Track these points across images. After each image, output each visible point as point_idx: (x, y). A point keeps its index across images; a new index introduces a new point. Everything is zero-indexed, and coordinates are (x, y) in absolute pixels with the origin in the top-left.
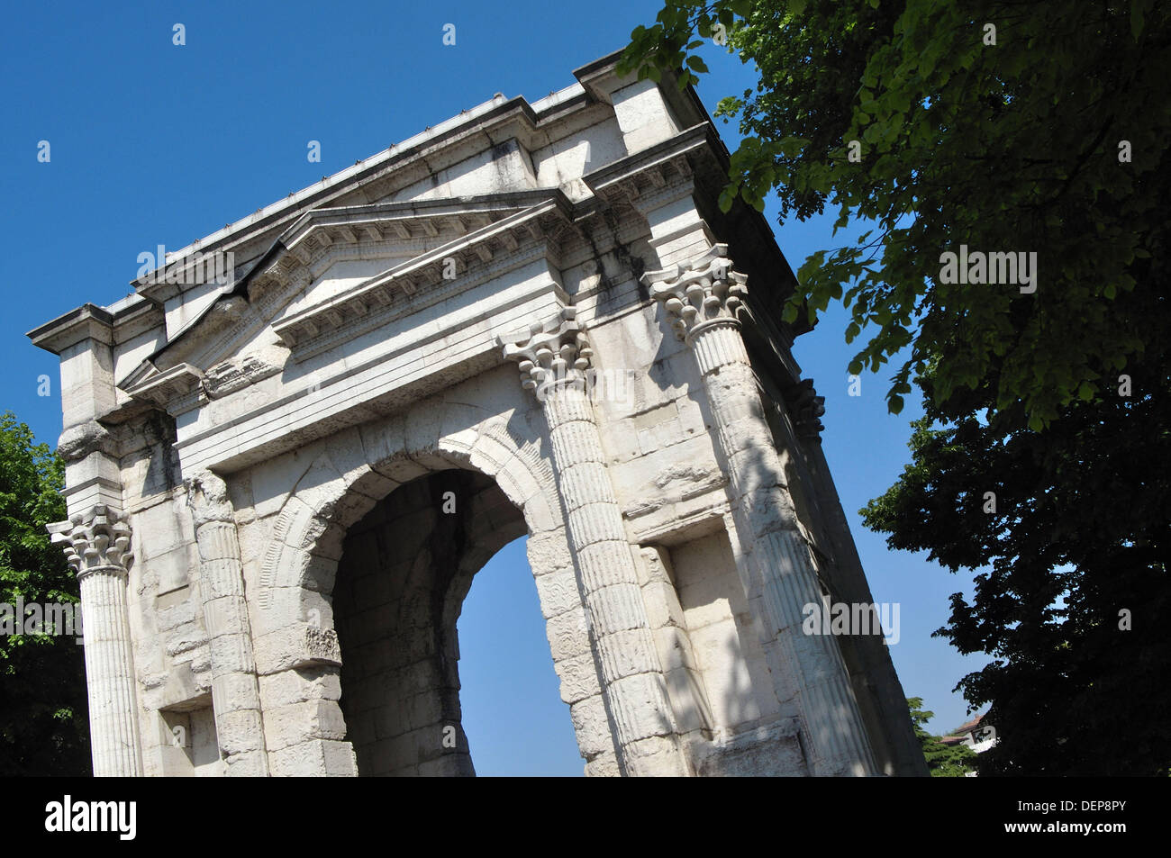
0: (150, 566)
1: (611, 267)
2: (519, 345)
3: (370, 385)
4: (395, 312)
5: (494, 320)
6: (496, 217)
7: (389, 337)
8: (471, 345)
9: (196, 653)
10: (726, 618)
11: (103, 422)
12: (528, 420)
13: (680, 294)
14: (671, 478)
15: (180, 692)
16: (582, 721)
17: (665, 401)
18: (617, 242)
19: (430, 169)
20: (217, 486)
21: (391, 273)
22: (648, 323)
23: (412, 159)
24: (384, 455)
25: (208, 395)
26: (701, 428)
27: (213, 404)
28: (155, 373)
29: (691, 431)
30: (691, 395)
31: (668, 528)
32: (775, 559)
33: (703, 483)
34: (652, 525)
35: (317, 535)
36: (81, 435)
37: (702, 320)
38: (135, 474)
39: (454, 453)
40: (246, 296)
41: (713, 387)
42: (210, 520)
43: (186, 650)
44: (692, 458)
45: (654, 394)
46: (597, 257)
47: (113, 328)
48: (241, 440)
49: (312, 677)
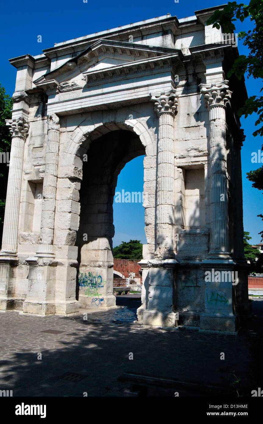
0: (33, 138)
1: (191, 79)
2: (156, 97)
3: (108, 99)
4: (121, 78)
5: (150, 87)
6: (159, 55)
7: (117, 85)
8: (142, 94)
9: (41, 167)
10: (197, 195)
11: (27, 92)
12: (153, 121)
13: (210, 93)
14: (192, 149)
15: (35, 177)
16: (148, 214)
17: (196, 125)
18: (194, 72)
19: (142, 34)
20: (57, 119)
21: (122, 65)
22: (198, 100)
23: (137, 30)
24: (108, 121)
25: (59, 91)
26: (205, 136)
27: (60, 94)
28: (45, 80)
29: (202, 137)
30: (205, 125)
31: (187, 164)
32: (216, 181)
33: (201, 153)
34: (183, 162)
35: (83, 140)
37: (214, 103)
38: (33, 110)
39: (129, 126)
40: (76, 62)
41: (212, 125)
42: (53, 129)
43: (39, 165)
44: (200, 145)
45: (193, 122)
46: (187, 75)
47: (34, 64)
48: (66, 107)
49: (73, 182)
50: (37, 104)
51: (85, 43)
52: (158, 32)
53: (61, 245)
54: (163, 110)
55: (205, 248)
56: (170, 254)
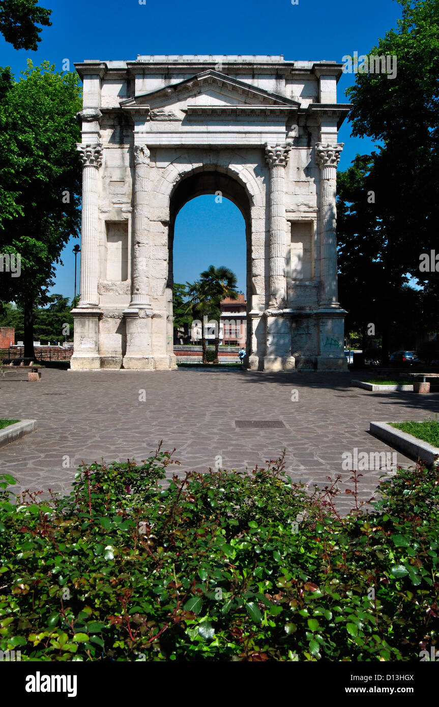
0: (109, 170)
1: (301, 132)
2: (271, 147)
3: (215, 139)
4: (230, 118)
5: (264, 135)
6: (275, 103)
8: (254, 140)
9: (123, 206)
10: (301, 249)
11: (102, 111)
12: (262, 170)
13: (325, 153)
14: (302, 204)
15: (115, 217)
16: (256, 265)
17: (306, 181)
18: (306, 124)
19: (253, 72)
20: (147, 152)
21: (236, 106)
22: (307, 154)
23: (250, 67)
24: (209, 163)
25: (151, 118)
26: (315, 193)
27: (152, 122)
28: (134, 104)
29: (311, 193)
30: (315, 182)
31: (297, 219)
32: (328, 239)
33: (311, 210)
34: (293, 216)
35: (177, 180)
36: (94, 113)
37: (329, 163)
38: (107, 133)
39: (234, 171)
40: (175, 89)
41: (325, 183)
42: (144, 164)
43: (120, 203)
44: (309, 201)
45: (303, 177)
46: (298, 126)
47: (106, 73)
48: (161, 139)
49: (165, 226)
50: (112, 127)
51: (185, 66)
52: (272, 74)
53: (157, 295)
54: (277, 161)
55: (314, 299)
56: (285, 303)
